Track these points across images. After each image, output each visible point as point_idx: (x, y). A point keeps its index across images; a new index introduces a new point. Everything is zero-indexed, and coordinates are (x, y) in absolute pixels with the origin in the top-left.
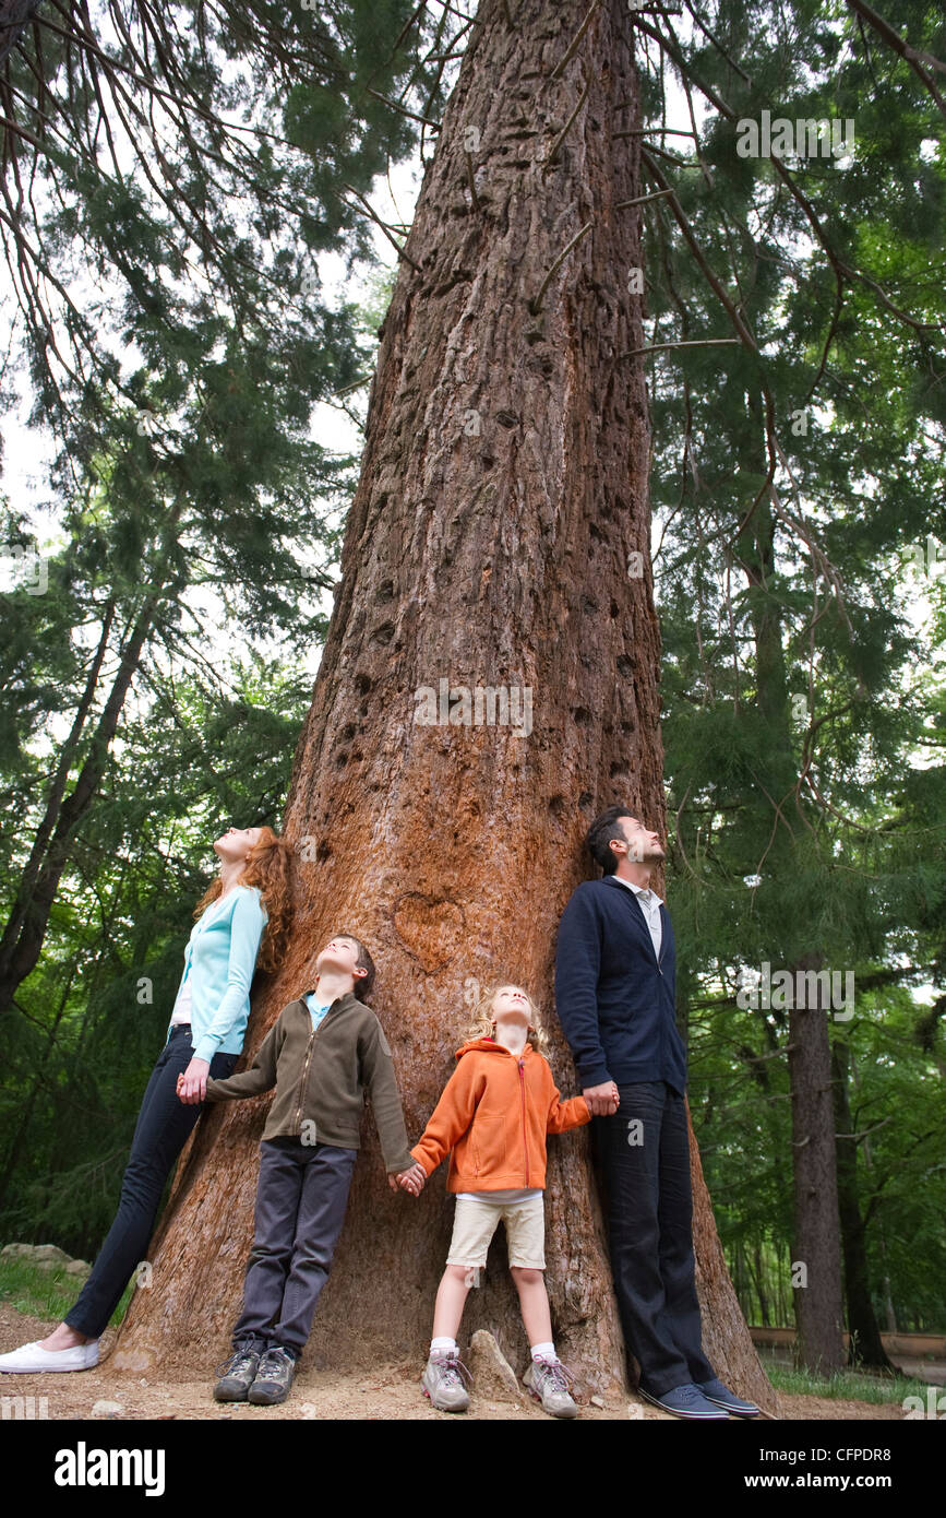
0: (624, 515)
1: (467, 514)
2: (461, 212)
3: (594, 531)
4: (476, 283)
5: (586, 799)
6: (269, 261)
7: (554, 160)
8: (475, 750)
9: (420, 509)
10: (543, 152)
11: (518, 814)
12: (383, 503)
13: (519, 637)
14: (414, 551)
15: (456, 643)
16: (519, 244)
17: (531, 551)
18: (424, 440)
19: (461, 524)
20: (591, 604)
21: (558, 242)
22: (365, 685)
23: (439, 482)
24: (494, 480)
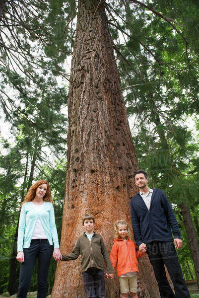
0: (122, 124)
1: (90, 132)
2: (79, 70)
3: (117, 129)
4: (84, 84)
5: (124, 185)
6: (47, 80)
7: (96, 56)
8: (99, 180)
9: (81, 132)
10: (93, 55)
11: (110, 192)
12: (73, 132)
13: (105, 155)
14: (81, 141)
15: (92, 159)
16: (91, 74)
17: (104, 137)
18: (79, 118)
19: (89, 134)
20: (118, 145)
21: (99, 73)
22: (75, 171)
23: (83, 127)
24: (94, 124)
